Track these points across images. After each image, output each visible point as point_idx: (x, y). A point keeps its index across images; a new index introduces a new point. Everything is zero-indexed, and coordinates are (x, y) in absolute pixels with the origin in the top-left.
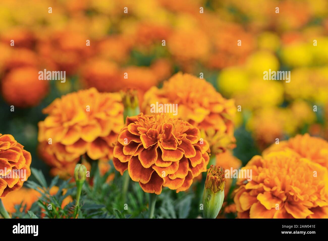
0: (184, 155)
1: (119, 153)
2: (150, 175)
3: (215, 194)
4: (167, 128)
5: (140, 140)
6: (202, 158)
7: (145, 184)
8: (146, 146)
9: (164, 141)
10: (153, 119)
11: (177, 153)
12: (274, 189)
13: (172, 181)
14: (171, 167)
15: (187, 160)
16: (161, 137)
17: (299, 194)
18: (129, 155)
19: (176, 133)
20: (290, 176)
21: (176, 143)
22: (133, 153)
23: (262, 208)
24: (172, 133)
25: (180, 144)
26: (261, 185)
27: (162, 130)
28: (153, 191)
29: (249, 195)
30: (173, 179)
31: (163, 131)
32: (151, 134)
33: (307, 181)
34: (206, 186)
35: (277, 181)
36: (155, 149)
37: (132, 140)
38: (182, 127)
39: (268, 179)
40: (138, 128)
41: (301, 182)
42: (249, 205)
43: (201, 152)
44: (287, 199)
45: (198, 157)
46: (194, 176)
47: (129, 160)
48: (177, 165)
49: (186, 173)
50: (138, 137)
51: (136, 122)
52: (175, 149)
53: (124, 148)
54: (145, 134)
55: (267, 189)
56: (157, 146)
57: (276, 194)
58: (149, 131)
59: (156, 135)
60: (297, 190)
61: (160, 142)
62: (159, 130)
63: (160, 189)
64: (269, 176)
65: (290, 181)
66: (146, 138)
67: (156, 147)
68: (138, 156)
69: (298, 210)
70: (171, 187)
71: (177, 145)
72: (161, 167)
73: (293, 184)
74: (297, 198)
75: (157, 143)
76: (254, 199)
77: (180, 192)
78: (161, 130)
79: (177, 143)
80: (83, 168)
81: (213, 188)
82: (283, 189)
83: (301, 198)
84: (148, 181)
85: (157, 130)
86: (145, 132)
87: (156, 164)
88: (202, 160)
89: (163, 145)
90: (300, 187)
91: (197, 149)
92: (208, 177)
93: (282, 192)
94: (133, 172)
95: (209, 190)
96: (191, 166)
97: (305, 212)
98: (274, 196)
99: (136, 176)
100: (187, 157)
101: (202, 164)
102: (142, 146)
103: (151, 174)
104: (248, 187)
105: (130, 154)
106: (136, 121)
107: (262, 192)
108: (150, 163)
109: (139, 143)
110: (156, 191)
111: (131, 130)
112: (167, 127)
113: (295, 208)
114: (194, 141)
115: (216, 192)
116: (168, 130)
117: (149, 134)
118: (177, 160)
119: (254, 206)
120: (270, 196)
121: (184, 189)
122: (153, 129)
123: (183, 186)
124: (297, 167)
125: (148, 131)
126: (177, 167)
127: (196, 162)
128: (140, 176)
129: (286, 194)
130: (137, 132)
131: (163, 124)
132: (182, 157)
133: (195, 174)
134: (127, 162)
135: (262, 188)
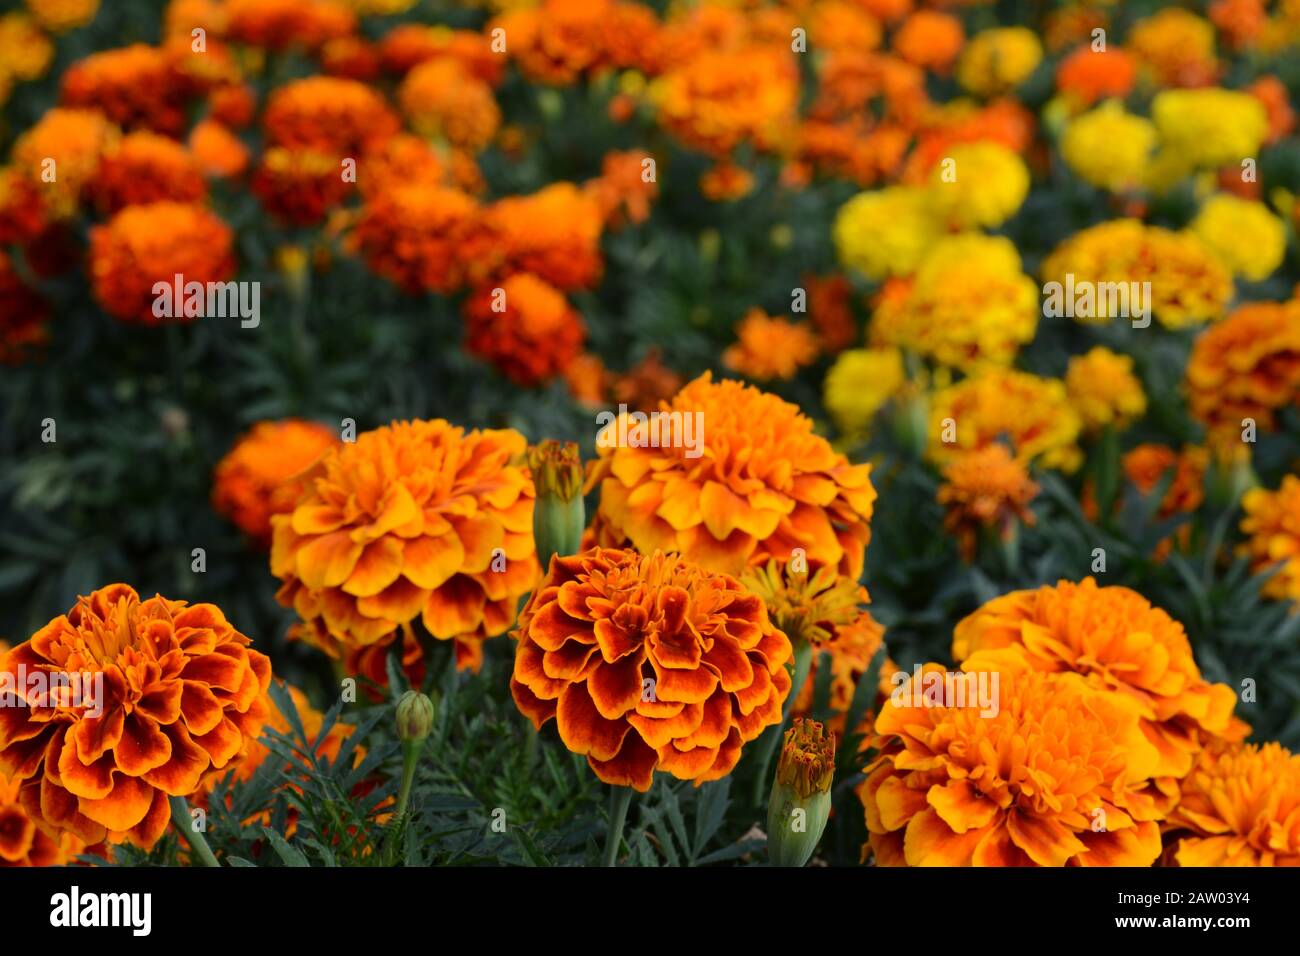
0: (719, 684)
1: (532, 669)
2: (620, 739)
3: (805, 800)
4: (672, 602)
5: (592, 636)
6: (771, 686)
7: (605, 763)
8: (611, 656)
9: (661, 637)
10: (632, 572)
11: (700, 677)
12: (977, 773)
13: (681, 756)
14: (682, 717)
15: (729, 697)
16: (653, 629)
17: (1048, 791)
18: (559, 680)
19: (699, 615)
20: (1026, 739)
21: (696, 649)
22: (573, 676)
23: (941, 829)
24: (686, 618)
25: (707, 650)
26: (940, 760)
27: (659, 607)
28: (626, 780)
29: (904, 786)
30: (685, 751)
31: (661, 612)
32: (626, 618)
33: (1074, 752)
34: (778, 777)
35: (986, 750)
36: (635, 668)
37: (572, 637)
38: (715, 598)
39: (960, 743)
40: (590, 601)
41: (1057, 755)
42: (905, 817)
43: (767, 669)
44: (1014, 802)
45: (759, 683)
46: (745, 738)
47: (559, 695)
48: (698, 712)
49: (722, 732)
50: (587, 627)
51: (581, 577)
52: (694, 667)
53: (546, 657)
54: (607, 620)
55: (957, 774)
56: (641, 658)
57: (984, 787)
58: (621, 611)
59: (640, 621)
60: (1042, 779)
61: (652, 646)
62: (647, 608)
63: (647, 777)
64: (964, 735)
65: (1025, 755)
66: (612, 629)
67: (640, 661)
68: (585, 682)
69: (1044, 839)
70: (680, 771)
71: (700, 654)
72: (653, 716)
73: (1033, 763)
74: (1041, 802)
75: (642, 647)
76: (918, 797)
77: (706, 784)
78: (654, 607)
79: (699, 648)
80: (423, 702)
81: (798, 785)
82: (1005, 774)
83: (1054, 802)
84: (614, 755)
85: (643, 608)
86: (608, 613)
87: (639, 711)
88: (772, 691)
89: (659, 654)
90: (1052, 772)
91: (757, 659)
92: (786, 754)
93: (999, 784)
94: (570, 727)
95: (788, 791)
96: (737, 714)
97: (1064, 846)
98: (975, 793)
99: (579, 738)
100: (728, 688)
101: (770, 703)
102: (598, 654)
103: (623, 737)
104: (901, 760)
105: (563, 677)
106: (581, 570)
107: (942, 779)
108: (620, 705)
109: (591, 646)
110: (634, 781)
111: (566, 605)
112: (672, 600)
113: (1035, 830)
114: (747, 640)
115: (807, 797)
116: (675, 608)
117: (618, 619)
118: (699, 698)
119: (916, 821)
120: (965, 792)
121: (717, 776)
122: (630, 605)
123: (713, 767)
124: (1047, 706)
125: (618, 611)
126: (699, 718)
127: (752, 700)
128: (592, 740)
129: (1014, 791)
130: (585, 610)
131: (661, 591)
132: (712, 689)
133: (750, 732)
134: (555, 701)
135: (944, 769)
